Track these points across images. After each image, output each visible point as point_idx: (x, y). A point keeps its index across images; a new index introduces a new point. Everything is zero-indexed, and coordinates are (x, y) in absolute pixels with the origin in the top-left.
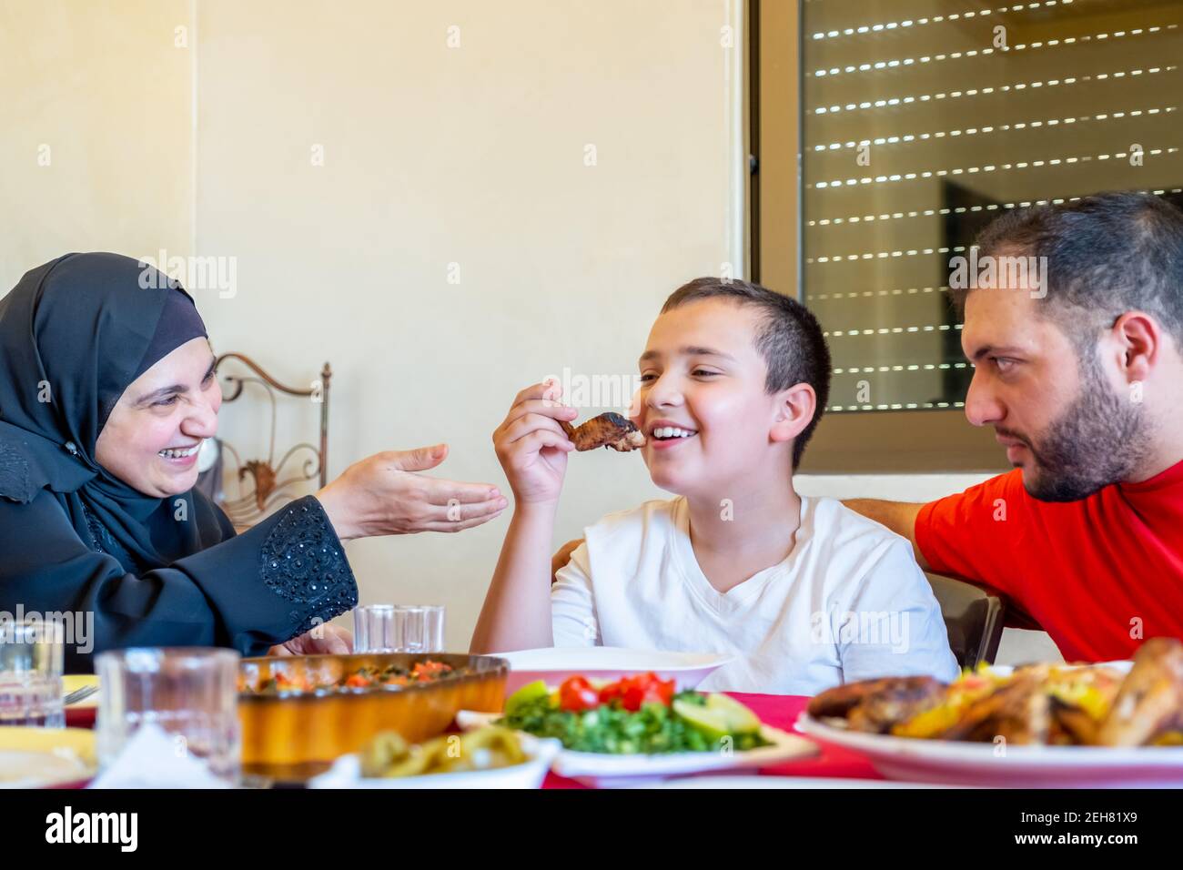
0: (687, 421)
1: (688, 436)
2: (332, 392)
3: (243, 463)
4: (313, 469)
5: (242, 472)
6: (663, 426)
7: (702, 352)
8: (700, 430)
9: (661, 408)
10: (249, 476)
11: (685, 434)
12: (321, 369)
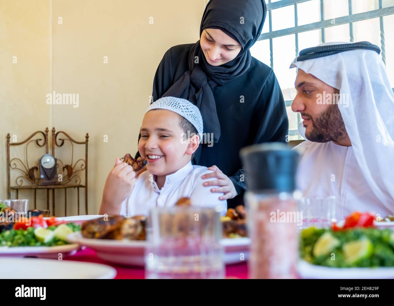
0: (159, 153)
1: (160, 157)
2: (89, 143)
3: (64, 166)
4: (84, 167)
5: (64, 168)
6: (152, 155)
7: (163, 130)
8: (164, 155)
9: (151, 150)
10: (66, 170)
11: (159, 157)
12: (85, 135)
